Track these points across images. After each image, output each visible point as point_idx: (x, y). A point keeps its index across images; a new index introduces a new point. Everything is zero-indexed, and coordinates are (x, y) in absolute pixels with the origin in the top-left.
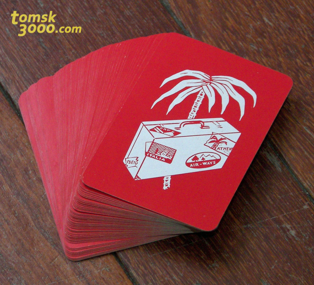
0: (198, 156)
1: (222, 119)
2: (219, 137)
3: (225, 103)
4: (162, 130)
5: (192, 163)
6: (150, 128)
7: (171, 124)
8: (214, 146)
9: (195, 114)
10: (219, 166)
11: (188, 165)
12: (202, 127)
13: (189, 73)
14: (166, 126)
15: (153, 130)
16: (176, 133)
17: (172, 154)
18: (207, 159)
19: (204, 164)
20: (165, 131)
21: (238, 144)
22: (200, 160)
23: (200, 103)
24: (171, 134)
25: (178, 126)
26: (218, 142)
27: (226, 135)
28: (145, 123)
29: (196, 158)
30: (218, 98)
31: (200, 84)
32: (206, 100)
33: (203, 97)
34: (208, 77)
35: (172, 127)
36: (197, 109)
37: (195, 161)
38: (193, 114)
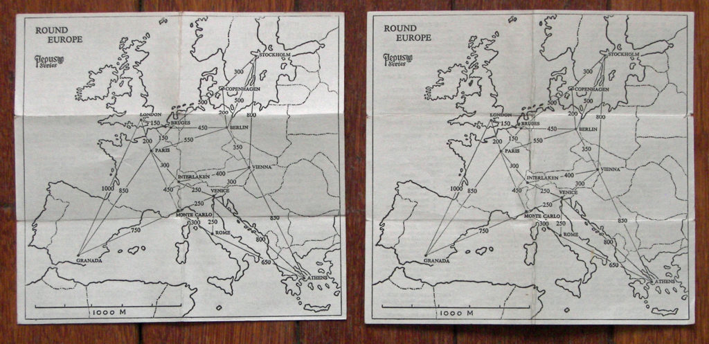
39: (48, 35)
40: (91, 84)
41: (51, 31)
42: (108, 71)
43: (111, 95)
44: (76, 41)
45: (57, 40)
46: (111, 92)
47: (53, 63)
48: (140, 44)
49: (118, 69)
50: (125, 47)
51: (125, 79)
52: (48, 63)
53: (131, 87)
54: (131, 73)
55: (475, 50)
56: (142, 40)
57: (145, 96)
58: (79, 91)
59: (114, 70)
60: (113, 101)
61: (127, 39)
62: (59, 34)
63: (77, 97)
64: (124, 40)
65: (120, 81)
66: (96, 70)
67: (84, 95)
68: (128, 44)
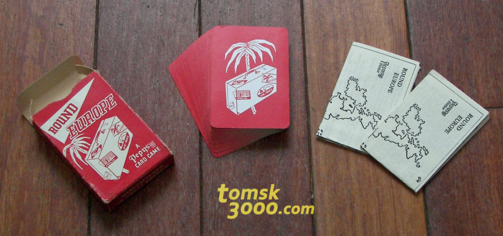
0: (262, 89)
1: (263, 65)
2: (267, 75)
3: (261, 55)
4: (238, 82)
5: (261, 94)
6: (231, 83)
7: (240, 77)
8: (267, 81)
9: (249, 67)
10: (275, 90)
11: (259, 96)
12: (256, 73)
13: (235, 45)
14: (238, 80)
15: (233, 84)
16: (245, 81)
17: (248, 94)
18: (267, 89)
19: (267, 92)
20: (239, 82)
21: (278, 75)
22: (264, 91)
23: (249, 60)
24: (243, 83)
25: (244, 77)
26: (267, 78)
27: (270, 73)
28: (227, 82)
29: (261, 91)
30: (256, 54)
31: (243, 50)
32: (251, 57)
33: (248, 56)
34: (245, 44)
35: (241, 79)
36: (249, 64)
37: (262, 93)
38: (248, 68)
39: (464, 119)
40: (417, 117)
41: (464, 122)
42: (417, 131)
43: (402, 122)
44: (448, 129)
45: (457, 120)
46: (404, 123)
47: (446, 109)
48: (417, 159)
49: (413, 137)
50: (422, 150)
51: (404, 135)
52: (448, 107)
53: (397, 135)
54: (405, 141)
55: (420, 148)
56: (418, 161)
57: (385, 138)
58: (419, 109)
59: (415, 134)
60: (398, 120)
61: (426, 154)
62: (459, 124)
63: (416, 106)
64: (426, 152)
65: (406, 132)
66: (422, 126)
67: (414, 110)
68: (423, 152)
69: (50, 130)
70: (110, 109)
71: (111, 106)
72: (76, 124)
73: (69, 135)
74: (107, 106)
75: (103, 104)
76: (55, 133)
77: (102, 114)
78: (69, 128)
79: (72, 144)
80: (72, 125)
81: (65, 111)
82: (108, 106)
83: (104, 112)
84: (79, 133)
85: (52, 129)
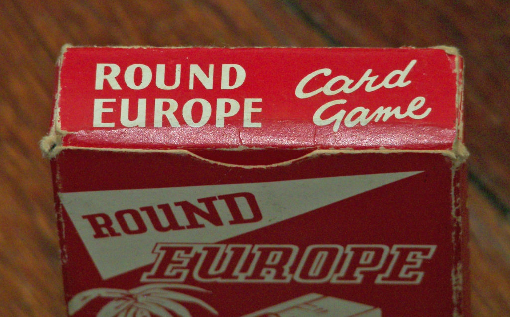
69: (91, 219)
70: (379, 280)
71: (395, 275)
72: (204, 254)
73: (148, 268)
74: (380, 266)
75: (367, 257)
76: (99, 234)
77: (332, 278)
78: (170, 251)
79: (131, 296)
80: (188, 250)
81: (209, 202)
82: (383, 270)
83: (349, 275)
84: (190, 280)
85: (101, 221)
